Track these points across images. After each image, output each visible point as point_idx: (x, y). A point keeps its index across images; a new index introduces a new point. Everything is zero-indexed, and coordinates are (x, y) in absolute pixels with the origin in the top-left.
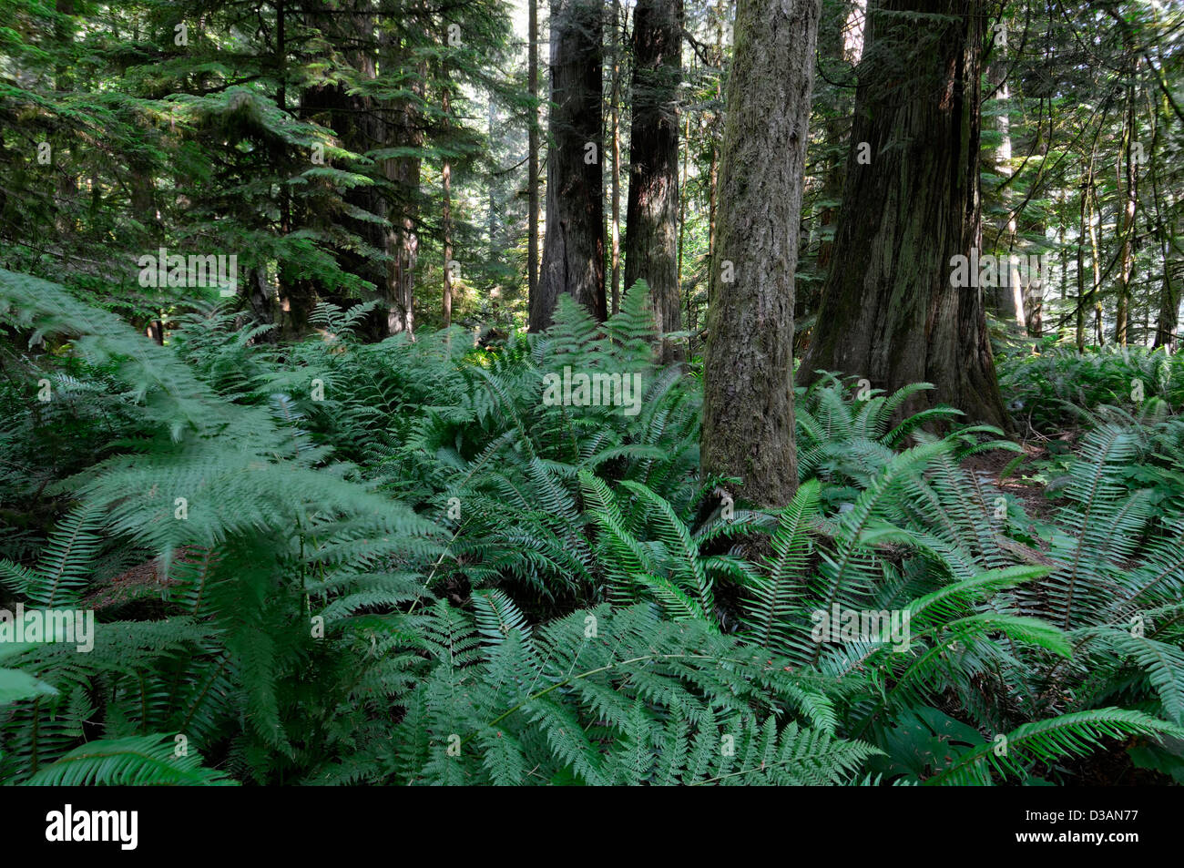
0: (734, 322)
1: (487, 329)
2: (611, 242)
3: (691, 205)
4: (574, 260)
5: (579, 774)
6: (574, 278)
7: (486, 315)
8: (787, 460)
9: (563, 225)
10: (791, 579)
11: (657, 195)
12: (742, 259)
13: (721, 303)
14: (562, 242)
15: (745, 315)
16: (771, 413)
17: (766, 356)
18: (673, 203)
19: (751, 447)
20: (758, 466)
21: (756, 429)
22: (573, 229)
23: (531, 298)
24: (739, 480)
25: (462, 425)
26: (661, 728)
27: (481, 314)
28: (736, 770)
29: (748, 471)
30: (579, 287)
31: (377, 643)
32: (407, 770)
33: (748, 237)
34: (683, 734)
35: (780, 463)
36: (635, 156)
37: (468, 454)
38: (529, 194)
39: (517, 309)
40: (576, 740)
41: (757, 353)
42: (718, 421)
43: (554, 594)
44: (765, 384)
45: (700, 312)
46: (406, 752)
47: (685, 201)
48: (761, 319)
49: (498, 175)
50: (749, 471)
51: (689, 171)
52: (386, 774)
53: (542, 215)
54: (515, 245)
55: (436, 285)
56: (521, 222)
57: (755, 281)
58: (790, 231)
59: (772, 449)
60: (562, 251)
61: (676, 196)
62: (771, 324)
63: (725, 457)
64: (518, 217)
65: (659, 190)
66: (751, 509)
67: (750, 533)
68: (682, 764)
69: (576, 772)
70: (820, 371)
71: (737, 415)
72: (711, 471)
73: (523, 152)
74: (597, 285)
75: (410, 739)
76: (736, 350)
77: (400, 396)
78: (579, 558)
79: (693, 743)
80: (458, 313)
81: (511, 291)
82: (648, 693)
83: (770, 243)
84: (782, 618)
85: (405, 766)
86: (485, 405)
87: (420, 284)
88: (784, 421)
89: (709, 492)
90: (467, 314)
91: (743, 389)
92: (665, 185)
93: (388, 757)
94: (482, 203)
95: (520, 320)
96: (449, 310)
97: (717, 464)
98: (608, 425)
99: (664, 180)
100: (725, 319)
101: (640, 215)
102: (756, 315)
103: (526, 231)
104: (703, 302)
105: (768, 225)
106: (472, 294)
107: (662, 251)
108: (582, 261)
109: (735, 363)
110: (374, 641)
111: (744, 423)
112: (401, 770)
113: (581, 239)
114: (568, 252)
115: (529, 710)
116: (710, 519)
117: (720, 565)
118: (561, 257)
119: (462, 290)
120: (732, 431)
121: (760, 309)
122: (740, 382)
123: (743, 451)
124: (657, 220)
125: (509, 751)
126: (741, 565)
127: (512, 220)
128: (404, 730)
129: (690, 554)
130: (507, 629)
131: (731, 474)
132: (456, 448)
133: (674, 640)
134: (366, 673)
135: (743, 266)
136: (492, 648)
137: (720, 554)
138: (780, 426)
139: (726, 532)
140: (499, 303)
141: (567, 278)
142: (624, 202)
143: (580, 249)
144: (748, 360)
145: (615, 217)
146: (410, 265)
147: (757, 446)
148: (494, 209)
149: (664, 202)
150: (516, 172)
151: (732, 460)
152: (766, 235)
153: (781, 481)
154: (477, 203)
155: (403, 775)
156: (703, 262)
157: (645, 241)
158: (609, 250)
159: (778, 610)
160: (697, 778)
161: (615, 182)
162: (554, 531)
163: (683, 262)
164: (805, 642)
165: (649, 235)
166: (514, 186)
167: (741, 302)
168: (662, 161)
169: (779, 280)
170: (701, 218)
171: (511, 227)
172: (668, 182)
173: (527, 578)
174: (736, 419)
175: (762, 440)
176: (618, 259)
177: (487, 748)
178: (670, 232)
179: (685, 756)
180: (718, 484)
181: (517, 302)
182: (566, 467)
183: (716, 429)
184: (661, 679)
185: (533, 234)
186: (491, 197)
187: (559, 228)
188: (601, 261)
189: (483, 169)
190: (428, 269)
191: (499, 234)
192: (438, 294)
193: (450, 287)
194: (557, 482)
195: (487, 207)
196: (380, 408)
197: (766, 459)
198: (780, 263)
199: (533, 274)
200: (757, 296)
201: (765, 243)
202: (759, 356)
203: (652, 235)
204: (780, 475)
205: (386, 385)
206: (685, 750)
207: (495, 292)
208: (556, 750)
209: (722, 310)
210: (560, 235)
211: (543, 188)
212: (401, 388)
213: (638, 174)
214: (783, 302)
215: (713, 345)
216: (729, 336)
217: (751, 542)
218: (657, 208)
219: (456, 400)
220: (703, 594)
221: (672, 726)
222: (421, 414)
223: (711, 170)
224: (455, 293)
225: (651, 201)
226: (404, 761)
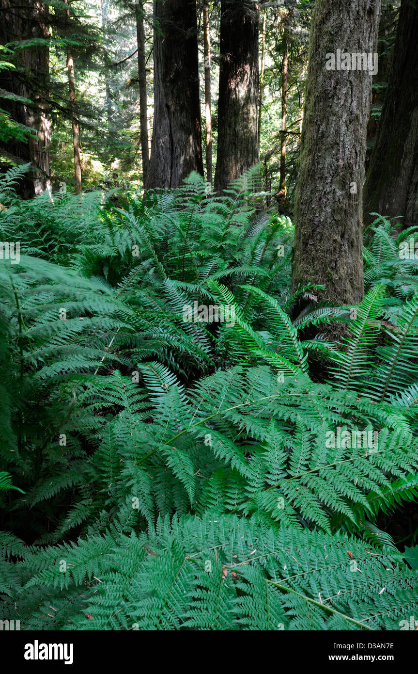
0: (320, 166)
1: (109, 195)
2: (205, 122)
3: (266, 90)
4: (178, 136)
5: (235, 468)
6: (178, 150)
7: (108, 184)
8: (357, 272)
9: (168, 107)
10: (363, 352)
11: (242, 80)
12: (327, 115)
13: (310, 151)
14: (167, 121)
15: (328, 160)
16: (346, 236)
17: (344, 192)
18: (255, 87)
19: (331, 263)
20: (335, 277)
21: (335, 249)
22: (176, 110)
23: (145, 169)
24: (322, 286)
25: (107, 259)
26: (291, 437)
27: (104, 183)
28: (347, 458)
29: (328, 281)
30: (182, 158)
31: (77, 395)
32: (106, 478)
33: (333, 97)
34: (307, 439)
35: (352, 274)
36: (224, 46)
37: (113, 281)
38: (139, 82)
39: (134, 178)
40: (230, 448)
41: (337, 190)
42: (307, 244)
43: (187, 373)
44: (342, 214)
45: (274, 178)
46: (105, 466)
47: (263, 87)
48: (341, 163)
49: (113, 66)
50: (329, 279)
51: (266, 62)
52: (92, 481)
53: (150, 100)
54: (129, 126)
55: (69, 160)
56: (132, 107)
57: (337, 133)
58: (365, 91)
59: (346, 264)
60: (167, 129)
61: (257, 83)
62: (349, 167)
63: (311, 271)
64: (130, 103)
65: (244, 76)
66: (332, 306)
67: (332, 322)
68: (307, 458)
69: (233, 467)
70: (373, 214)
71: (321, 239)
72: (301, 281)
73: (131, 46)
74: (197, 156)
75: (106, 457)
76: (321, 188)
77: (56, 240)
78: (203, 348)
79: (314, 444)
80: (87, 182)
81: (128, 163)
82: (280, 415)
83: (350, 101)
84: (356, 378)
85: (105, 475)
86: (124, 243)
87: (55, 160)
88: (355, 244)
89: (300, 296)
90: (94, 183)
91: (326, 219)
92: (248, 71)
93: (92, 472)
94: (100, 91)
95: (136, 187)
96: (80, 180)
97: (305, 276)
98: (218, 255)
99: (247, 67)
100: (313, 164)
101: (229, 97)
102: (337, 160)
103: (137, 114)
104: (276, 171)
105: (349, 85)
106: (98, 167)
107: (246, 127)
108: (184, 137)
109: (320, 199)
110: (74, 394)
111: (326, 245)
112: (102, 478)
113: (183, 118)
114: (173, 129)
115: (195, 431)
116: (300, 316)
117: (310, 346)
118: (168, 133)
119: (89, 163)
120: (317, 251)
121: (340, 155)
122: (324, 214)
123: (325, 266)
124: (242, 102)
125: (182, 457)
126: (326, 345)
127: (125, 105)
128: (102, 452)
129: (292, 335)
130: (167, 386)
131: (316, 283)
132: (104, 276)
133: (292, 386)
134: (72, 415)
135: (328, 120)
136: (158, 398)
137: (308, 339)
138: (352, 246)
139: (314, 323)
140: (118, 174)
141: (172, 151)
142: (215, 88)
143: (183, 127)
144: (330, 196)
145: (208, 100)
146: (46, 144)
147: (336, 262)
148: (110, 96)
149: (248, 86)
150: (127, 64)
151: (317, 273)
152: (347, 94)
153: (352, 287)
154: (97, 91)
155: (104, 480)
156: (276, 137)
157: (233, 119)
158: (203, 129)
159: (354, 373)
160: (320, 465)
161: (207, 70)
162: (184, 330)
163: (261, 139)
164: (374, 393)
165: (236, 114)
166: (125, 77)
167: (326, 149)
168: (245, 52)
169: (355, 131)
170: (274, 102)
171: (124, 111)
172: (251, 70)
173: (168, 362)
174: (320, 242)
175: (339, 257)
176: (211, 137)
177: (167, 456)
178: (252, 110)
179: (309, 453)
180: (307, 291)
181: (131, 173)
182: (189, 285)
183: (305, 250)
184: (287, 408)
185: (143, 117)
186: (107, 85)
187: (165, 109)
188: (199, 137)
189: (100, 62)
190: (60, 147)
191: (115, 117)
192: (70, 167)
193: (80, 161)
194: (184, 296)
195: (104, 94)
196: (42, 249)
197: (342, 271)
198: (357, 117)
199: (145, 149)
200: (338, 144)
201: (346, 101)
202: (339, 193)
203: (239, 114)
204: (352, 283)
205: (43, 231)
206: (309, 449)
207: (116, 164)
208: (218, 454)
209: (311, 157)
210: (166, 116)
211: (151, 76)
212: (57, 234)
213: (227, 62)
214: (358, 149)
215: (303, 185)
216: (316, 177)
217: (330, 331)
218: (242, 92)
219: (101, 240)
220: (302, 362)
221: (298, 435)
222: (75, 251)
223: (283, 61)
224: (83, 166)
225: (237, 85)
226: (103, 472)
